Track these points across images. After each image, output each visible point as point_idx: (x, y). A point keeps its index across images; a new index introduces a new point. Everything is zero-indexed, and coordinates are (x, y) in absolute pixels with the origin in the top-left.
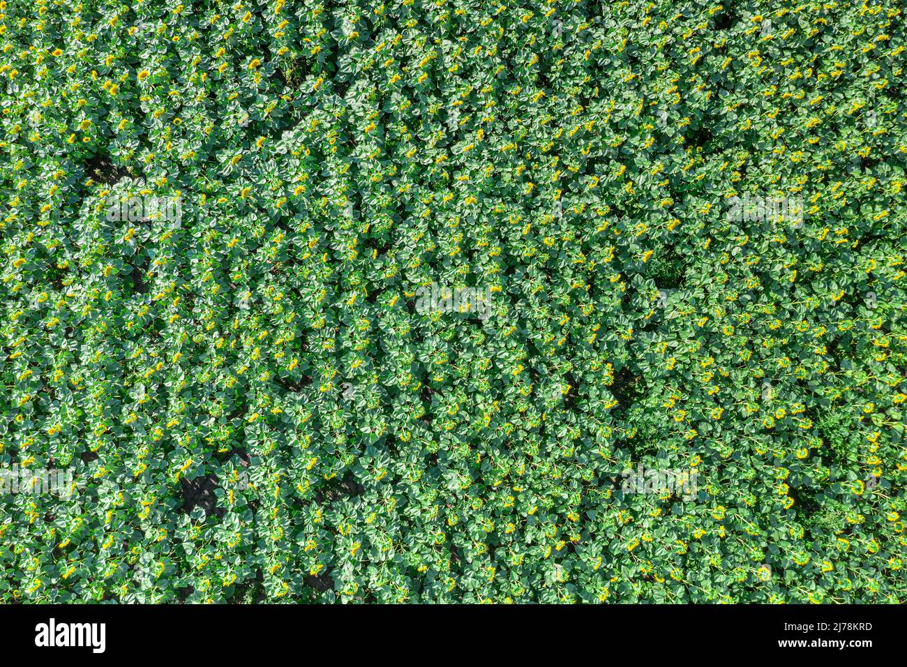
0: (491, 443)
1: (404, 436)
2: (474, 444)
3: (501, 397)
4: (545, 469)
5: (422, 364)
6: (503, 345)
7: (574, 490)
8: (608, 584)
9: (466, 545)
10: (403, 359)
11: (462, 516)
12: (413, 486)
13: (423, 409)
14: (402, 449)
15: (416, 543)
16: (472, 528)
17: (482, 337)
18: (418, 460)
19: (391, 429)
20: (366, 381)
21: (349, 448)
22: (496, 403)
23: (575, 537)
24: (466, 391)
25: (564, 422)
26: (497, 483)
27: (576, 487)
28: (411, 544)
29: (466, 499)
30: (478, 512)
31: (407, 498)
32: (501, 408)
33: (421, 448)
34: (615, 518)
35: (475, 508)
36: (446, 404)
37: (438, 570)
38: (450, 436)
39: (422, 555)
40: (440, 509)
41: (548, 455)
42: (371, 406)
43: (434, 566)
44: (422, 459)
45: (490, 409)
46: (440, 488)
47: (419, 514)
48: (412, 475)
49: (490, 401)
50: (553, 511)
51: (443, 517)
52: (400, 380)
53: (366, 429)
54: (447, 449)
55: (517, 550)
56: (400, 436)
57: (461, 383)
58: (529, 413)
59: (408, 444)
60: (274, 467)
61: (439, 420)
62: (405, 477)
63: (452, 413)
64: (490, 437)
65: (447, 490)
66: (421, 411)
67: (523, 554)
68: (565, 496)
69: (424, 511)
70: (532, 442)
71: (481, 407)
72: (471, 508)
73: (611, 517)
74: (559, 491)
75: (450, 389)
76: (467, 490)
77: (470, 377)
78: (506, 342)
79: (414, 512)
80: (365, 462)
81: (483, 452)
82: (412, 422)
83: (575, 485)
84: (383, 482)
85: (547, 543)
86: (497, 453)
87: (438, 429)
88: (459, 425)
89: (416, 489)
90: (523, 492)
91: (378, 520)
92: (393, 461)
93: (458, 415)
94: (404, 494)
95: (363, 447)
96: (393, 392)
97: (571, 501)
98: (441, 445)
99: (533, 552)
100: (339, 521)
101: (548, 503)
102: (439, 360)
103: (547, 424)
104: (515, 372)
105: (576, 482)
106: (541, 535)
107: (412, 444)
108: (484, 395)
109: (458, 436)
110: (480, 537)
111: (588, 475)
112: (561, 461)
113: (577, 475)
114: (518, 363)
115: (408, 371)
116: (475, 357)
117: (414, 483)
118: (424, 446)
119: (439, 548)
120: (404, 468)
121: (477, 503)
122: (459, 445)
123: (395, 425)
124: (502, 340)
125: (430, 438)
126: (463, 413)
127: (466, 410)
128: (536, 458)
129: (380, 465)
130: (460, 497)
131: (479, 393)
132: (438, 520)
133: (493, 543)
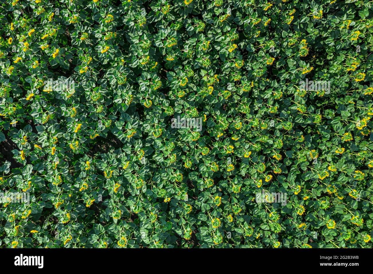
0: (214, 106)
1: (147, 104)
2: (201, 108)
3: (219, 72)
4: (256, 123)
5: (158, 48)
6: (219, 31)
7: (277, 137)
8: (303, 202)
9: (199, 181)
10: (142, 45)
11: (195, 160)
12: (156, 141)
13: (160, 82)
14: (148, 114)
15: (162, 180)
16: (203, 168)
17: (203, 25)
18: (159, 121)
19: (137, 99)
20: (116, 64)
21: (108, 115)
22: (216, 76)
23: (277, 170)
24: (193, 68)
25: (268, 87)
26: (220, 135)
27: (278, 135)
28: (158, 182)
29: (197, 147)
30: (206, 157)
31: (154, 148)
32: (220, 80)
33: (161, 112)
34: (306, 155)
35: (203, 154)
36: (178, 79)
37: (179, 199)
38: (182, 102)
39: (167, 189)
40: (177, 155)
41: (256, 112)
42: (120, 83)
43: (176, 197)
44: (162, 120)
45: (212, 80)
46: (177, 140)
47: (162, 160)
48: (155, 132)
49: (212, 74)
50: (261, 153)
51: (180, 161)
52: (141, 61)
53: (118, 100)
54: (180, 112)
55: (236, 182)
56: (144, 104)
57: (189, 63)
58: (242, 82)
59: (151, 109)
60: (53, 132)
61: (174, 90)
62: (150, 134)
63: (183, 85)
64: (213, 102)
65: (182, 142)
66: (158, 83)
67: (241, 185)
68: (271, 142)
69: (166, 158)
70: (244, 103)
71: (205, 79)
72: (201, 154)
73: (303, 155)
74: (265, 139)
75: (181, 67)
76: (197, 142)
77: (195, 57)
78: (222, 29)
79: (159, 159)
80: (119, 125)
81: (207, 113)
82: (153, 93)
83: (278, 133)
84: (135, 138)
85: (258, 176)
86: (218, 113)
87: (173, 98)
88: (188, 94)
89: (159, 143)
90: (238, 140)
91: (133, 166)
92: (141, 123)
93: (187, 87)
94: (152, 146)
95: (118, 114)
96: (138, 72)
97: (275, 146)
98: (176, 109)
99: (247, 183)
100: (104, 168)
101: (257, 147)
102: (170, 43)
103: (254, 90)
104: (230, 50)
105: (278, 131)
106: (253, 171)
107: (154, 110)
108: (207, 70)
109: (188, 102)
110: (209, 175)
111: (288, 126)
112: (267, 117)
113: (280, 126)
114: (232, 44)
115: (147, 54)
116: (198, 41)
117: (158, 139)
118: (163, 110)
119: (179, 183)
120: (149, 128)
121: (205, 151)
122: (189, 108)
123: (140, 96)
124: (218, 27)
125: (167, 105)
126: (191, 85)
127: (194, 83)
128: (248, 115)
129: (130, 127)
130: (193, 147)
131: (203, 69)
132: (177, 163)
133: (218, 178)
